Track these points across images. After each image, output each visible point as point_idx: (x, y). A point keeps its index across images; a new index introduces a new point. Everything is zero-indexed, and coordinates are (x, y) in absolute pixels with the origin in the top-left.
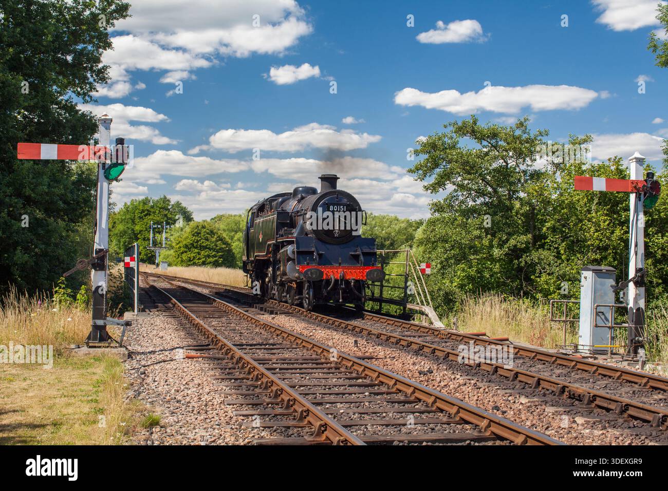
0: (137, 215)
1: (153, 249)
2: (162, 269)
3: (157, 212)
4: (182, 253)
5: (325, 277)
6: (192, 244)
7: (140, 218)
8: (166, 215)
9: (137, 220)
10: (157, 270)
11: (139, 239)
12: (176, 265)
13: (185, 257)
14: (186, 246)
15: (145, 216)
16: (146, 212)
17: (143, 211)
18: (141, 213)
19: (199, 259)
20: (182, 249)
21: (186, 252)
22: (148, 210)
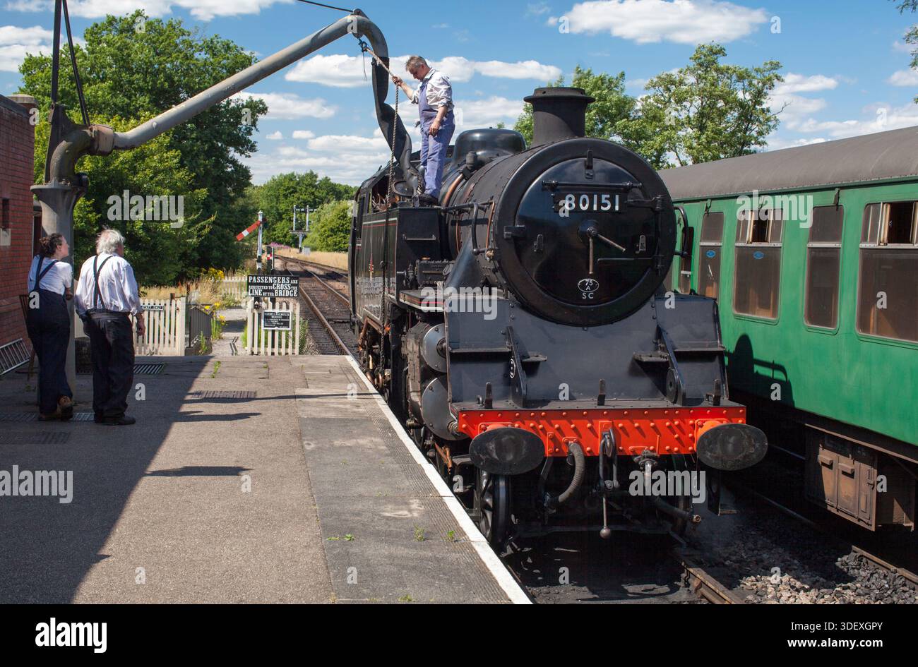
0: (282, 192)
1: (296, 233)
2: (307, 255)
3: (304, 189)
4: (328, 237)
5: (548, 451)
6: (338, 228)
7: (286, 196)
8: (313, 193)
9: (282, 198)
10: (300, 255)
11: (283, 219)
12: (321, 250)
13: (330, 241)
14: (332, 230)
15: (290, 193)
16: (291, 190)
17: (288, 188)
18: (286, 190)
19: (345, 243)
20: (327, 233)
21: (331, 236)
22: (293, 188)
